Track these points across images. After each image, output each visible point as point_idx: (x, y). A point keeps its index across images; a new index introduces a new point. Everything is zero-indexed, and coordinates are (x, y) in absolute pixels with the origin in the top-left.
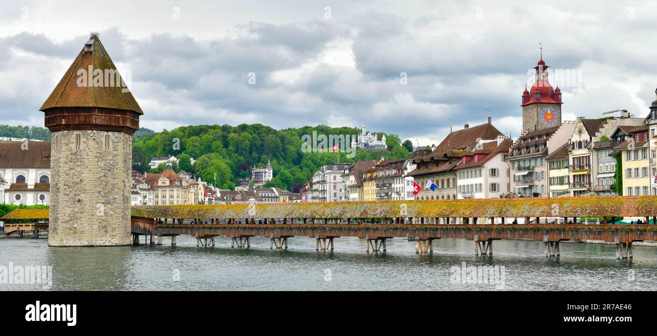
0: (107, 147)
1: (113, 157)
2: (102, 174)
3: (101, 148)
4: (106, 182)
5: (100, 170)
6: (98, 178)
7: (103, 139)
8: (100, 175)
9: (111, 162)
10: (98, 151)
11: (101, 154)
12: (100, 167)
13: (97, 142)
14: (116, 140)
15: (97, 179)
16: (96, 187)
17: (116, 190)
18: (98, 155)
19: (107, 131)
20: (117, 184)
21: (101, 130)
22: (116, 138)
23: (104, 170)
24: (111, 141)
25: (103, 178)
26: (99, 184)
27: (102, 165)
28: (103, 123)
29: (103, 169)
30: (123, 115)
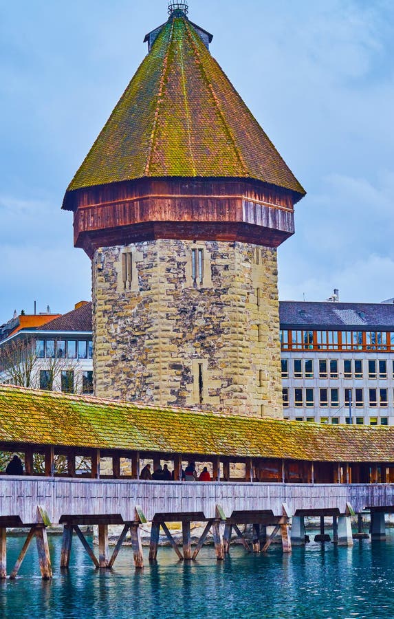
0: (128, 283)
1: (140, 306)
2: (118, 354)
3: (115, 288)
4: (128, 374)
5: (114, 344)
6: (109, 366)
7: (119, 266)
8: (114, 357)
9: (136, 321)
10: (108, 297)
11: (115, 303)
12: (114, 337)
13: (106, 276)
14: (147, 262)
15: (108, 369)
16: (106, 389)
17: (149, 392)
18: (108, 307)
19: (126, 243)
20: (149, 376)
21: (113, 244)
22: (145, 256)
23: (122, 343)
24: (134, 265)
25: (121, 365)
26: (114, 381)
27: (119, 331)
28: (99, 225)
29: (118, 342)
30: (141, 194)
